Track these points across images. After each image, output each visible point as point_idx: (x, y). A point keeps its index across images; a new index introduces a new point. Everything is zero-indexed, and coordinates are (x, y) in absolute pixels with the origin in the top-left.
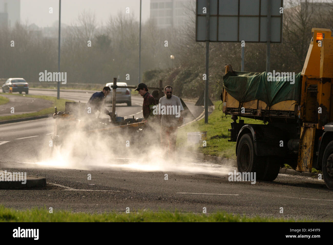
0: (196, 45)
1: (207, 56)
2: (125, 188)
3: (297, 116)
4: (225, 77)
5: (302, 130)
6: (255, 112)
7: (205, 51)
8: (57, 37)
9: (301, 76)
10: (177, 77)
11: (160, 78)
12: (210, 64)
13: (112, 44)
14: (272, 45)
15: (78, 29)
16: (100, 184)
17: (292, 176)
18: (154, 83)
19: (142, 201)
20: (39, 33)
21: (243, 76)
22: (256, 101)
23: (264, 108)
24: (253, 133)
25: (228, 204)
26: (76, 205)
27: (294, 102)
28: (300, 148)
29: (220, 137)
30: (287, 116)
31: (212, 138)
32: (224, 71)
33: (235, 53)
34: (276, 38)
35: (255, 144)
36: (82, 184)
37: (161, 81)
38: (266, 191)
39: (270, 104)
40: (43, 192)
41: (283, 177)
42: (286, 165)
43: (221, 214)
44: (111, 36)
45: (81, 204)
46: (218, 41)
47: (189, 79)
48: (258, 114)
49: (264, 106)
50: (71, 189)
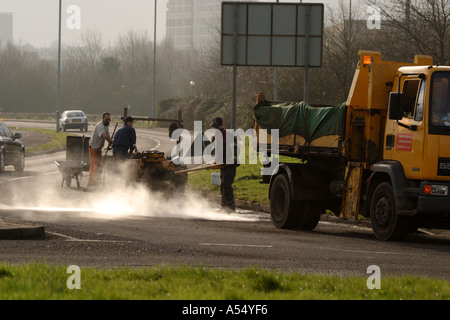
0: (221, 69)
1: (235, 83)
2: (138, 238)
3: (340, 154)
4: (256, 108)
5: (347, 170)
6: (291, 149)
7: (231, 76)
8: (57, 59)
9: (346, 107)
10: (199, 107)
11: (179, 108)
12: (237, 92)
13: (121, 68)
14: (310, 70)
15: (81, 50)
16: (108, 233)
17: (334, 224)
18: (170, 114)
19: (159, 254)
20: (35, 54)
21: (277, 106)
22: (293, 136)
23: (302, 145)
24: (289, 174)
25: (260, 257)
26: (80, 258)
27: (337, 137)
28: (344, 191)
29: (249, 178)
30: (329, 153)
31: (240, 179)
32: (254, 100)
33: (267, 79)
34: (315, 61)
35: (292, 186)
36: (86, 234)
37: (180, 112)
38: (305, 241)
39: (309, 140)
40: (41, 243)
41: (324, 225)
42: (328, 211)
43: (253, 269)
44: (120, 58)
45: (86, 257)
46: (246, 65)
47: (212, 110)
48: (295, 152)
49: (302, 141)
50: (75, 239)
